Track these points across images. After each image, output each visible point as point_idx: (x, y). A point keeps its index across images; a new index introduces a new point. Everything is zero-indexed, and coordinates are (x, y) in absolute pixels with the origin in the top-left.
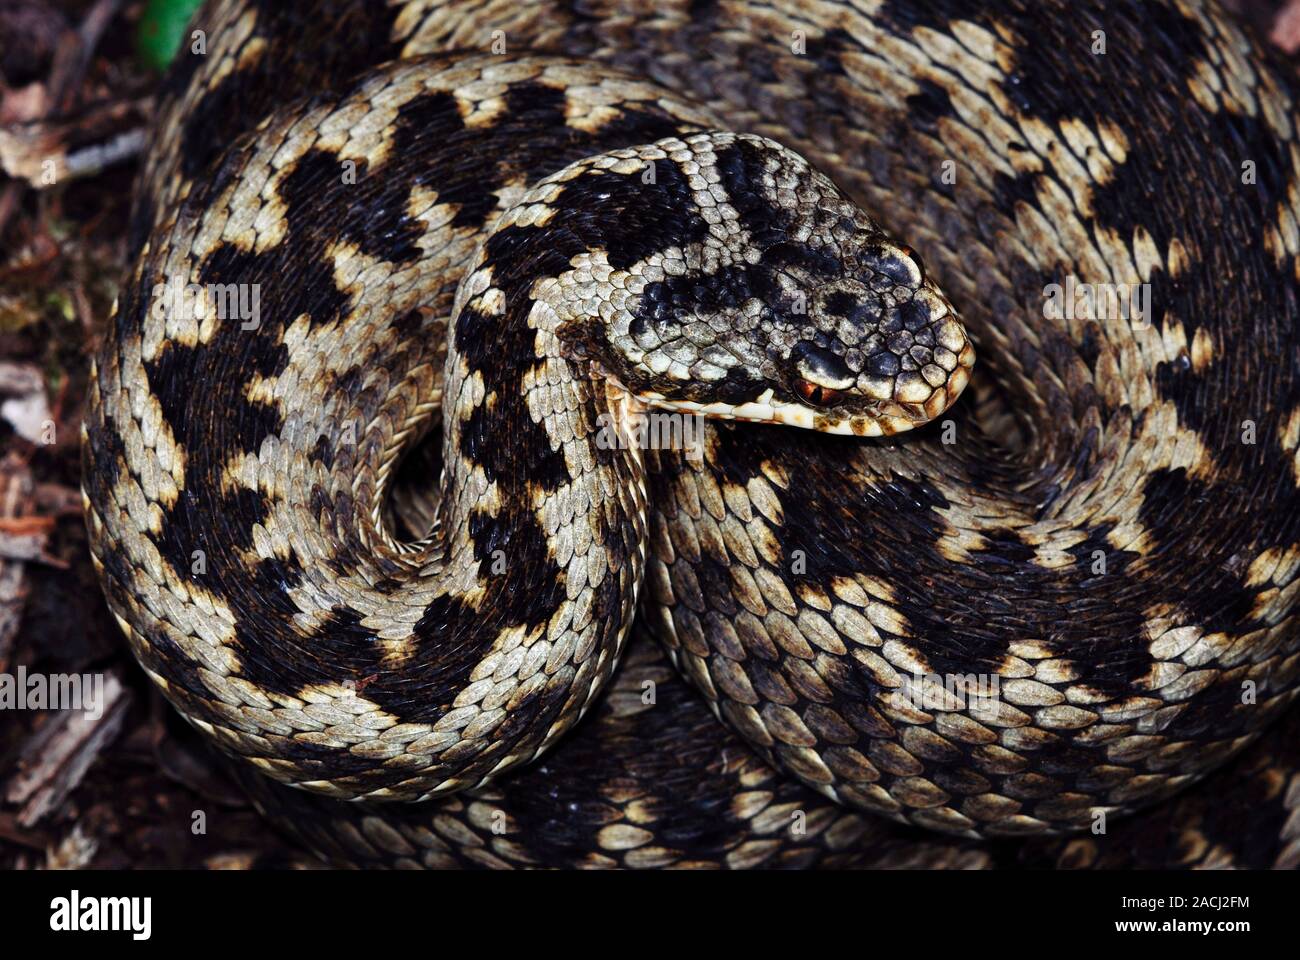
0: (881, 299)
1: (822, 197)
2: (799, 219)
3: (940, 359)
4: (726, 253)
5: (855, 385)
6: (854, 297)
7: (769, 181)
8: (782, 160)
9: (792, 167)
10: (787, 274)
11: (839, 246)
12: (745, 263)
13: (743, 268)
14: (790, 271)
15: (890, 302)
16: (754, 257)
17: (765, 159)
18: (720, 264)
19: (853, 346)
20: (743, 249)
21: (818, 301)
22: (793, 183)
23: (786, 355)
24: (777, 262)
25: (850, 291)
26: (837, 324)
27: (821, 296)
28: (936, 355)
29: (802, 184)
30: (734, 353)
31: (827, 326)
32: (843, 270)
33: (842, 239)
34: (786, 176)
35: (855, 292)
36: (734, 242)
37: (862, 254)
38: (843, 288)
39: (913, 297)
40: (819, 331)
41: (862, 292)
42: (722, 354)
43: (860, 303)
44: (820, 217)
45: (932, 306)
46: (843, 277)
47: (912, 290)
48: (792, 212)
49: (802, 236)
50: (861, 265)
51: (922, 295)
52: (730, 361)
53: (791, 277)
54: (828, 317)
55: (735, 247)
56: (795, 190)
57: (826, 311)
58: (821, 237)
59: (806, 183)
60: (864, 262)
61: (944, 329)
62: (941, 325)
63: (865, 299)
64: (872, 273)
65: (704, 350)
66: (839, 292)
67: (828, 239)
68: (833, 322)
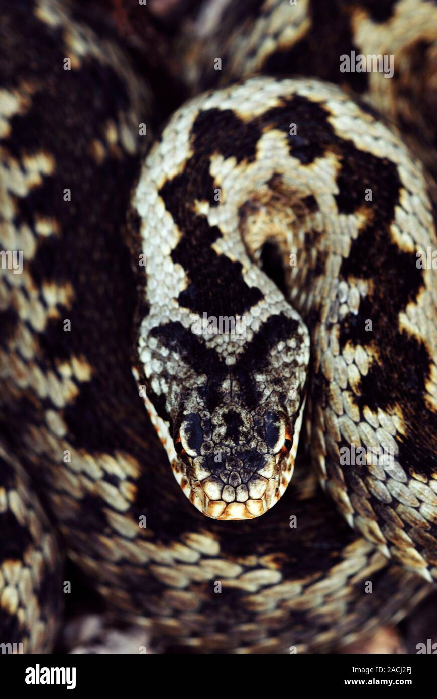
0: (251, 439)
1: (290, 378)
2: (268, 372)
3: (239, 491)
4: (224, 347)
5: (193, 458)
6: (242, 424)
7: (281, 346)
8: (298, 347)
9: (298, 354)
10: (231, 383)
11: (267, 400)
12: (224, 359)
13: (221, 359)
14: (234, 383)
15: (253, 444)
16: (230, 361)
17: (292, 337)
18: (216, 347)
19: (214, 442)
20: (231, 354)
21: (227, 408)
22: (288, 359)
23: (185, 413)
24: (235, 375)
25: (244, 420)
26: (220, 426)
27: (230, 408)
28: (240, 487)
29: (290, 364)
30: (170, 388)
31: (216, 421)
32: (254, 409)
33: (273, 399)
34: (289, 353)
35: (246, 423)
36: (233, 347)
37: (270, 413)
38: (243, 415)
39: (265, 454)
40: (211, 419)
41: (248, 426)
42: (167, 382)
43: (241, 429)
44: (277, 381)
45: (266, 467)
46: (250, 412)
47: (268, 450)
48: (270, 367)
49: (260, 378)
50: (263, 416)
51: (269, 459)
52: (165, 389)
53: (231, 386)
54: (221, 418)
55: (230, 349)
56: (284, 362)
57: (224, 415)
58: (265, 388)
59: (292, 365)
60: (265, 417)
61: (257, 481)
62: (259, 478)
63: (245, 430)
64: (262, 424)
65: (164, 374)
66: (239, 414)
67: (267, 393)
68: (220, 423)
